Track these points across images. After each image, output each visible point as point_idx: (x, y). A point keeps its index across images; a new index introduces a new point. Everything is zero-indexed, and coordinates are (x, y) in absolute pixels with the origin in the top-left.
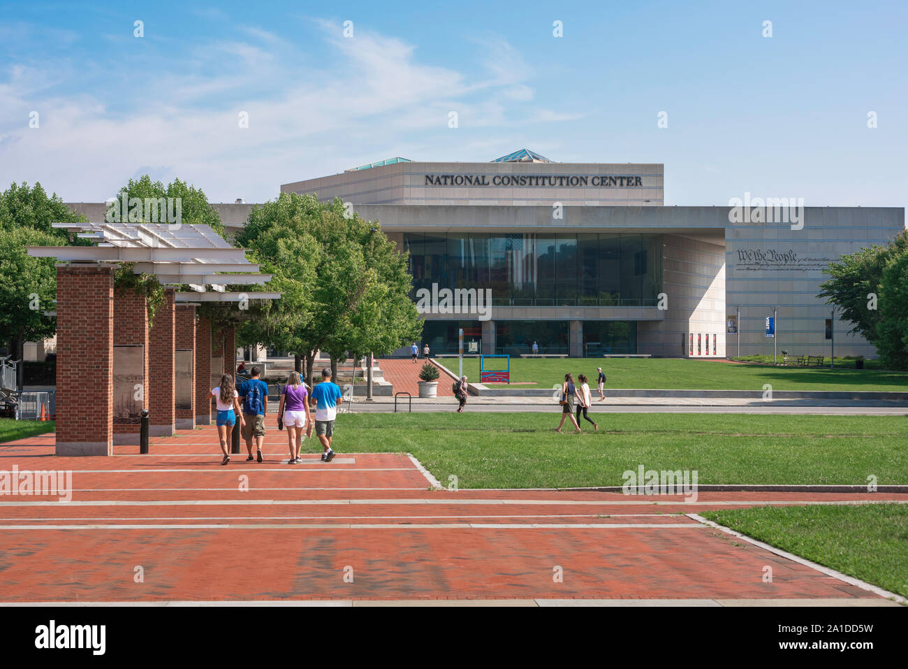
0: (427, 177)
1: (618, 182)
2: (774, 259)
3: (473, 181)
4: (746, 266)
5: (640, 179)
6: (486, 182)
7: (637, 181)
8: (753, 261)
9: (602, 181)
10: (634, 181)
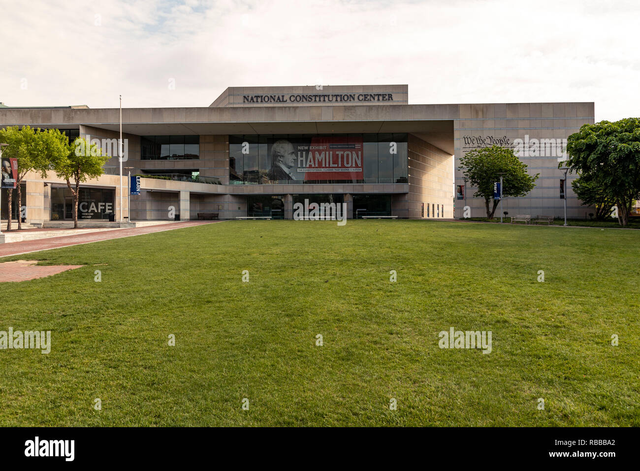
0: (245, 97)
1: (376, 98)
2: (492, 143)
3: (276, 99)
4: (471, 149)
5: (391, 95)
6: (285, 100)
7: (389, 97)
8: (476, 145)
9: (365, 98)
10: (387, 97)
